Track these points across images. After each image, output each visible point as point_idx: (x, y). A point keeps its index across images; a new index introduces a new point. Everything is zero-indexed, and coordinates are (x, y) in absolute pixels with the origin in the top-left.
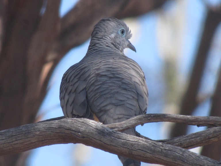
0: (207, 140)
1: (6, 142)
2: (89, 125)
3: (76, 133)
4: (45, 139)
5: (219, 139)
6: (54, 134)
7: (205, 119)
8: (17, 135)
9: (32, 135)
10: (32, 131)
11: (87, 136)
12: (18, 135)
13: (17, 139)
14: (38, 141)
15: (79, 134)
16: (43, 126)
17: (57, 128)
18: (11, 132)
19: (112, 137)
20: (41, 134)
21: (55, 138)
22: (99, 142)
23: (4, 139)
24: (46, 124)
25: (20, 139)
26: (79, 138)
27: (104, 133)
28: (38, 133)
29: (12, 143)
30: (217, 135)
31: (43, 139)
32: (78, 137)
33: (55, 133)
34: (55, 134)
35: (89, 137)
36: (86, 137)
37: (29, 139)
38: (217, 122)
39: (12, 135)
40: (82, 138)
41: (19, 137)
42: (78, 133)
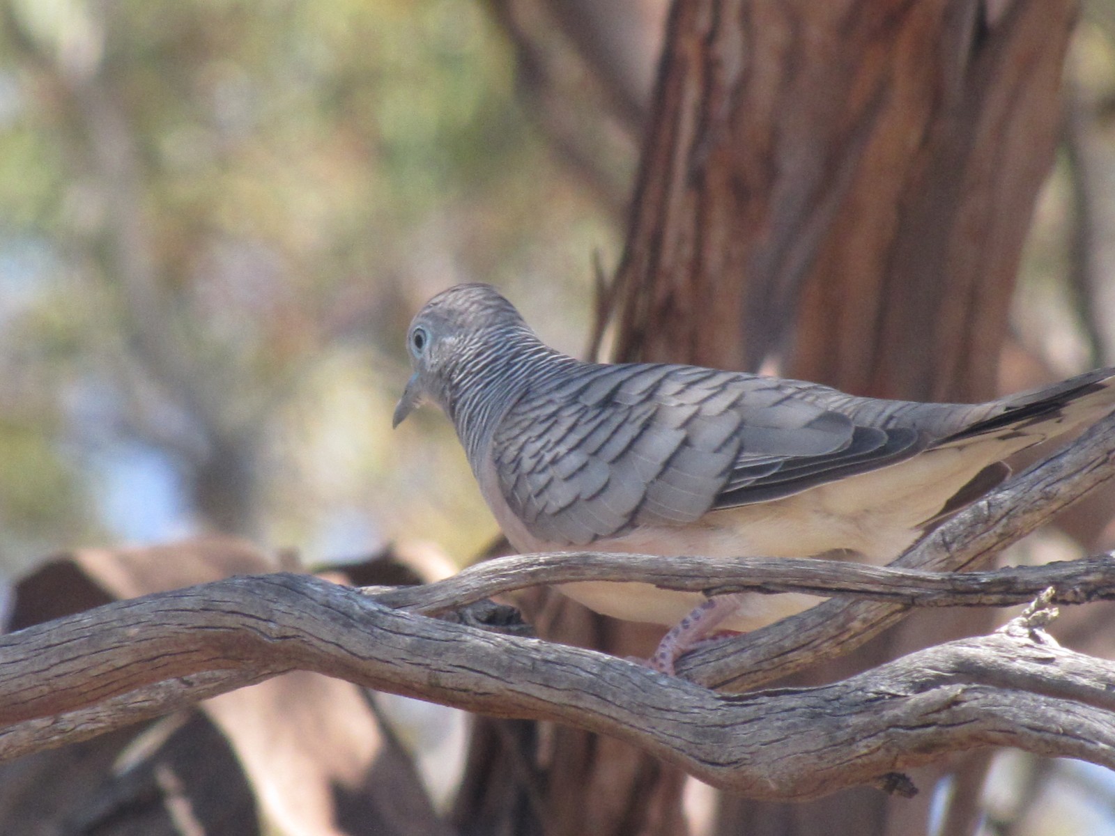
0: (776, 660)
1: (27, 671)
2: (305, 591)
3: (262, 626)
4: (162, 651)
5: (816, 652)
6: (187, 631)
7: (728, 566)
8: (63, 643)
9: (114, 639)
10: (115, 624)
11: (294, 633)
12: (69, 641)
13: (66, 657)
14: (137, 662)
15: (272, 625)
16: (153, 605)
17: (197, 611)
18: (45, 635)
19: (376, 630)
20: (144, 636)
21: (192, 647)
22: (332, 649)
23: (21, 660)
24: (164, 599)
25: (76, 655)
26: (270, 642)
27: (350, 617)
28: (133, 631)
29: (46, 673)
30: (809, 640)
31: (154, 653)
32: (268, 637)
33: (191, 628)
34: (192, 631)
35: (301, 634)
36: (294, 637)
37: (106, 655)
38: (770, 574)
39: (47, 643)
40: (279, 641)
41: (69, 649)
42: (265, 623)
